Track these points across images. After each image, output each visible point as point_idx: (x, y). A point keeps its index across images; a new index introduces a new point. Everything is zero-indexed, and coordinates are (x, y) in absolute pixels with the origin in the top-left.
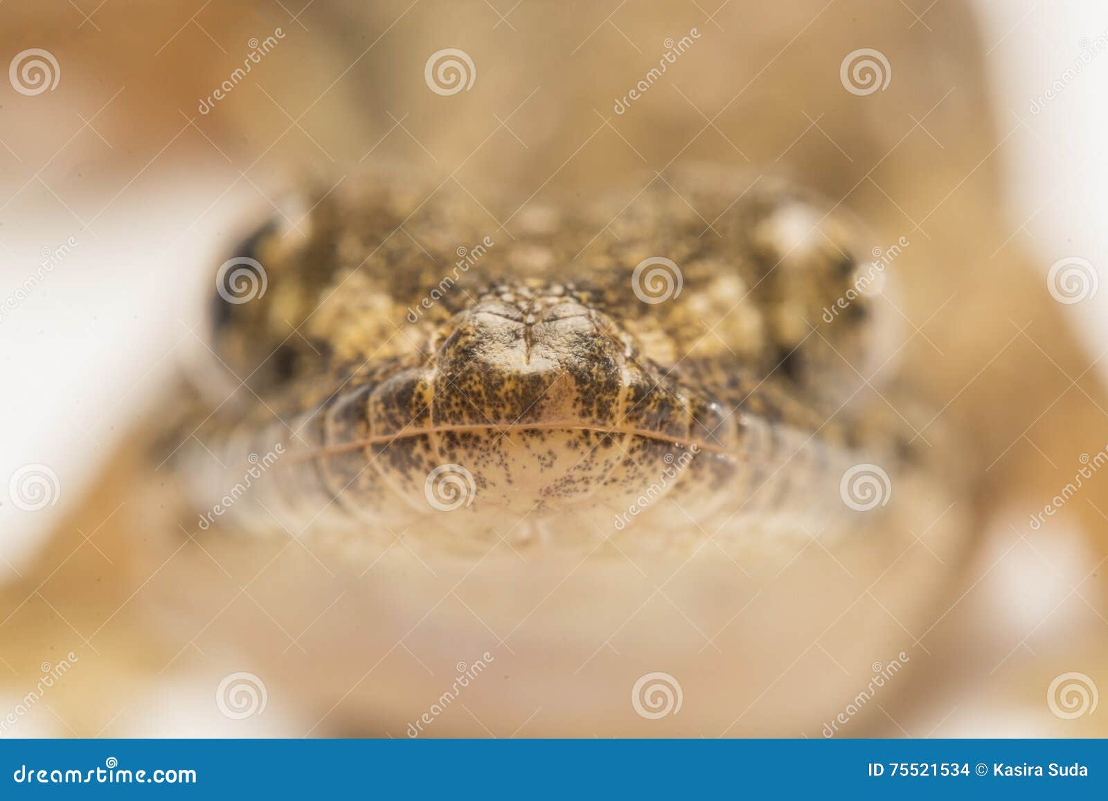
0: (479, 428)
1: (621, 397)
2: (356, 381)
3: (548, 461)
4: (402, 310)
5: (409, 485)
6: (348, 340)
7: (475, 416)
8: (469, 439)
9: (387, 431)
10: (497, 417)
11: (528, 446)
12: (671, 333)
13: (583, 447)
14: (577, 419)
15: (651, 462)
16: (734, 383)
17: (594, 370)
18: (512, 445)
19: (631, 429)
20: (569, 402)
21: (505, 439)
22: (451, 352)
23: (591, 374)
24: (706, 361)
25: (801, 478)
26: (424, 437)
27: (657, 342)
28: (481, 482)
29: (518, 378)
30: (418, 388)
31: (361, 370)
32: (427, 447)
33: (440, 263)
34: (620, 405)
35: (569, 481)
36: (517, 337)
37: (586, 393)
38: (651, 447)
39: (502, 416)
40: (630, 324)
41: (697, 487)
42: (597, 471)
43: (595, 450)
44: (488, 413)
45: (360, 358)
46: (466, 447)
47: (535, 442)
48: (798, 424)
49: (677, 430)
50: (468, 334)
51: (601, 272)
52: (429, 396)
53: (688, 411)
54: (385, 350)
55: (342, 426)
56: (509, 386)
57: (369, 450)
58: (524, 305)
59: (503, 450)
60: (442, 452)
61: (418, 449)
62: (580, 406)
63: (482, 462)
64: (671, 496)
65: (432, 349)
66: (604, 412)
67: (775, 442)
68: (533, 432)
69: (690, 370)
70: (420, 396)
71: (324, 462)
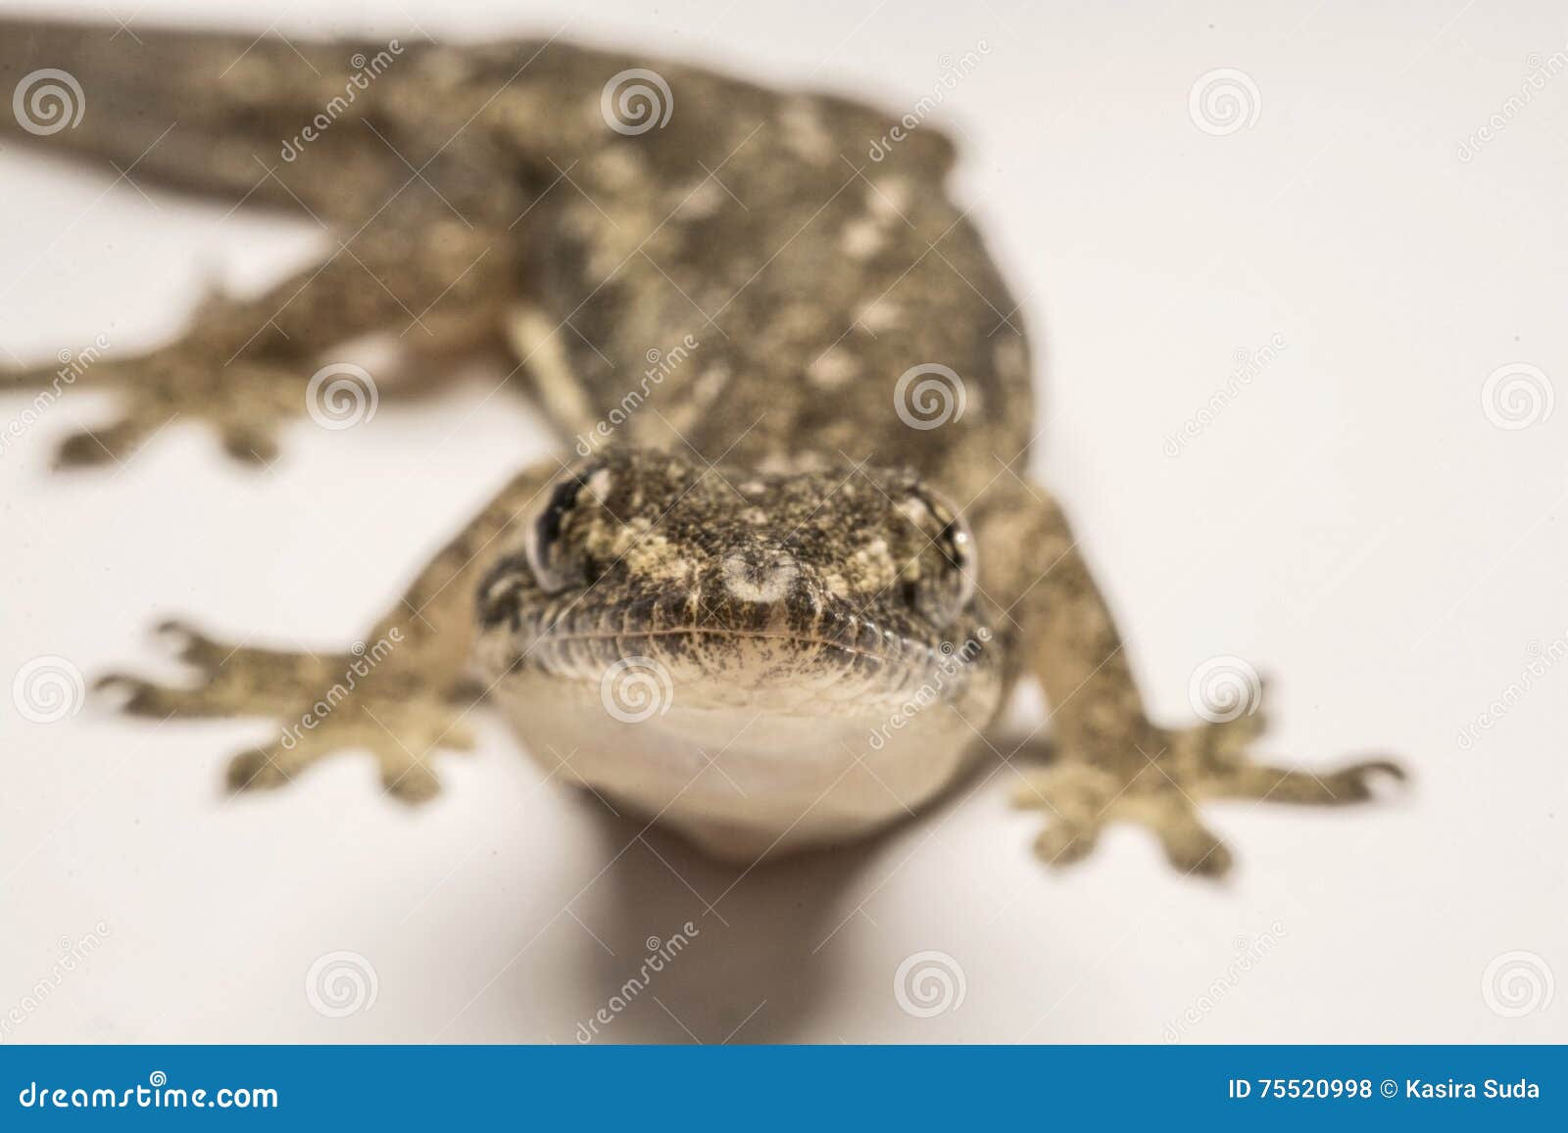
0: (726, 633)
1: (816, 619)
2: (644, 592)
3: (767, 656)
4: (675, 548)
5: (676, 663)
6: (638, 563)
7: (725, 623)
8: (718, 639)
9: (665, 628)
10: (738, 626)
11: (755, 646)
12: (846, 576)
13: (790, 649)
14: (788, 632)
15: (831, 661)
16: (882, 610)
17: (801, 601)
18: (745, 644)
19: (820, 639)
20: (783, 621)
21: (741, 641)
22: (710, 582)
23: (798, 603)
24: (866, 595)
25: (917, 671)
26: (689, 634)
27: (837, 581)
28: (723, 665)
29: (753, 604)
30: (688, 603)
31: (649, 585)
32: (691, 641)
33: (700, 518)
34: (814, 625)
35: (779, 669)
36: (753, 576)
37: (795, 615)
38: (832, 652)
39: (742, 626)
40: (821, 569)
41: (856, 677)
42: (796, 665)
43: (797, 651)
44: (732, 623)
45: (647, 576)
46: (716, 643)
47: (760, 644)
48: (917, 636)
49: (846, 641)
50: (721, 571)
51: (802, 532)
52: (694, 608)
53: (856, 629)
54: (664, 573)
55: (634, 621)
56: (746, 607)
57: (651, 637)
58: (757, 555)
59: (740, 647)
60: (700, 645)
61: (685, 641)
62: (790, 624)
63: (726, 653)
64: (840, 682)
65: (696, 578)
66: (805, 628)
67: (905, 648)
68: (759, 638)
69: (857, 601)
70: (689, 608)
71: (619, 642)
